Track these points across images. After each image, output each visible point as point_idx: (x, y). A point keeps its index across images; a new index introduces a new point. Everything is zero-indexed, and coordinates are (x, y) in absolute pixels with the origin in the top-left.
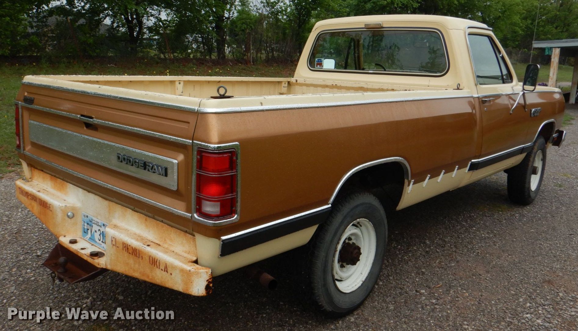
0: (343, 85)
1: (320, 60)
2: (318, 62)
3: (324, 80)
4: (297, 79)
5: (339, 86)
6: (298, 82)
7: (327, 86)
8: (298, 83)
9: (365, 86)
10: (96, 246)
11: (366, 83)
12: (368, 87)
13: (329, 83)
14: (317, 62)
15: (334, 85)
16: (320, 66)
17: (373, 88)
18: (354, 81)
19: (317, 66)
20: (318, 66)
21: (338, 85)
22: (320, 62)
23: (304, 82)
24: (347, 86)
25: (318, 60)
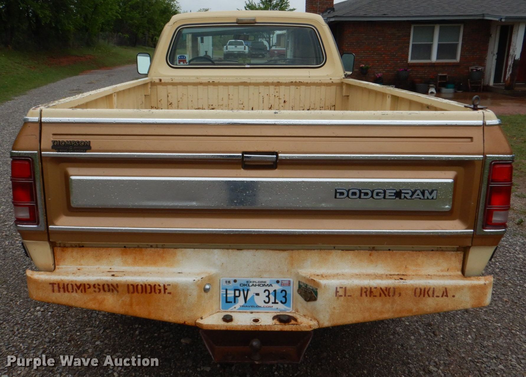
0: (221, 81)
1: (183, 56)
2: (181, 58)
3: (197, 78)
4: (160, 78)
5: (216, 83)
6: (163, 81)
7: (201, 84)
8: (162, 83)
9: (249, 81)
10: (268, 312)
11: (249, 77)
12: (251, 82)
13: (205, 80)
14: (179, 58)
15: (211, 82)
16: (184, 63)
17: (257, 82)
18: (234, 77)
19: (179, 63)
20: (182, 63)
21: (216, 81)
22: (183, 58)
23: (170, 81)
24: (227, 82)
25: (181, 56)
